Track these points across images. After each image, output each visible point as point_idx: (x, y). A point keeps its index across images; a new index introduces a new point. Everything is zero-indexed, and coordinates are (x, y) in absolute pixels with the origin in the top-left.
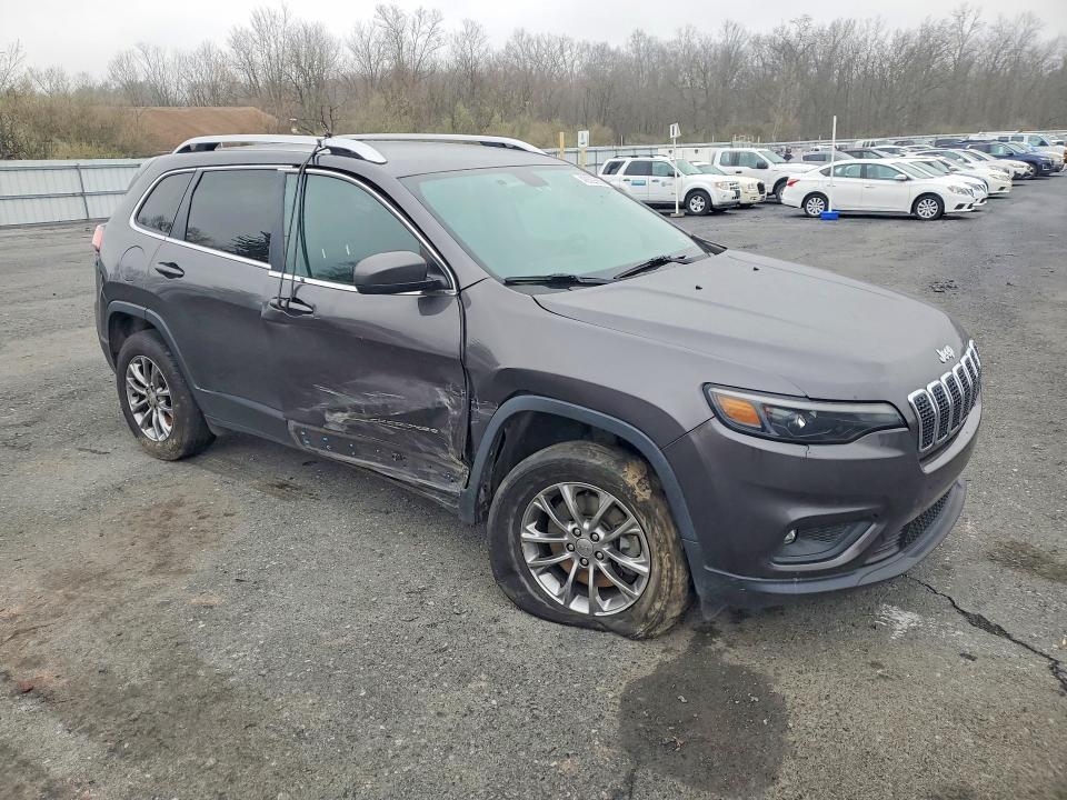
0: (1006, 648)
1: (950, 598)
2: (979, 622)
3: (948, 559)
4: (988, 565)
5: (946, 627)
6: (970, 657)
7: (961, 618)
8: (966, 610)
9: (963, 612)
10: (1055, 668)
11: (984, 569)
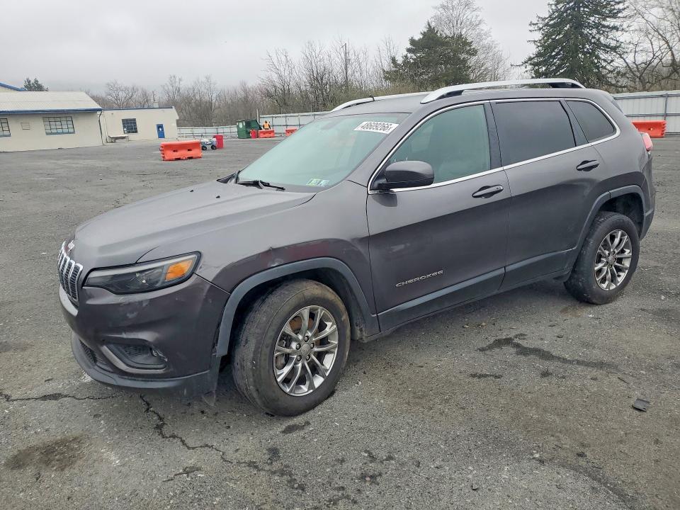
0: (35, 393)
1: (79, 399)
2: (55, 397)
3: (102, 422)
4: (76, 433)
5: (68, 385)
6: (49, 380)
7: (65, 393)
8: (65, 399)
9: (66, 396)
10: (8, 398)
11: (74, 429)
